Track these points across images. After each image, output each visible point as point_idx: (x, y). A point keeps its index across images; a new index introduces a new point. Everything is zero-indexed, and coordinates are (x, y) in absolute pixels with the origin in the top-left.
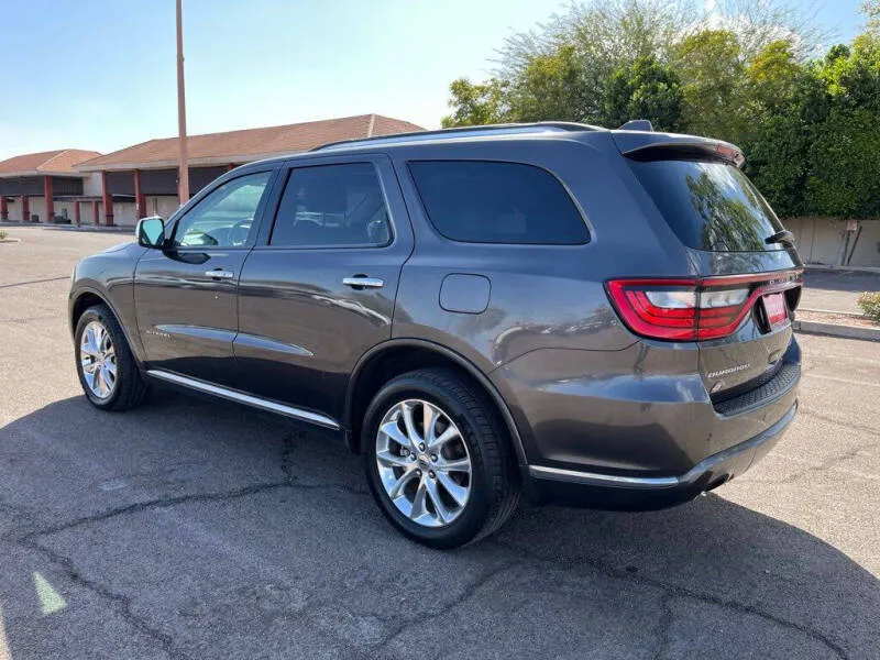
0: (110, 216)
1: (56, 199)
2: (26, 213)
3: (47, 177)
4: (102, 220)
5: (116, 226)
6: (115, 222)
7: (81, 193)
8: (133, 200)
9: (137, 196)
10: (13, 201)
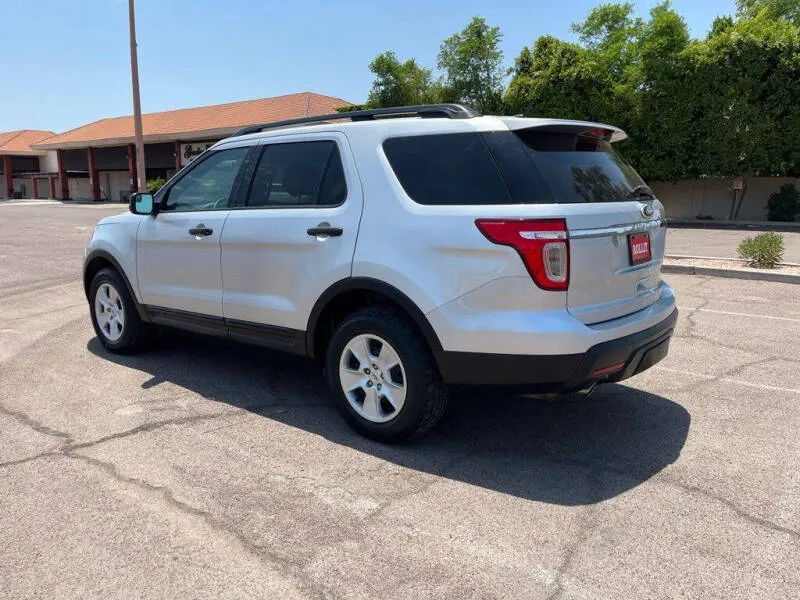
0: (66, 191)
1: (14, 177)
3: (6, 156)
4: (58, 195)
5: (71, 199)
6: (70, 196)
7: (38, 171)
8: (86, 176)
9: (90, 172)
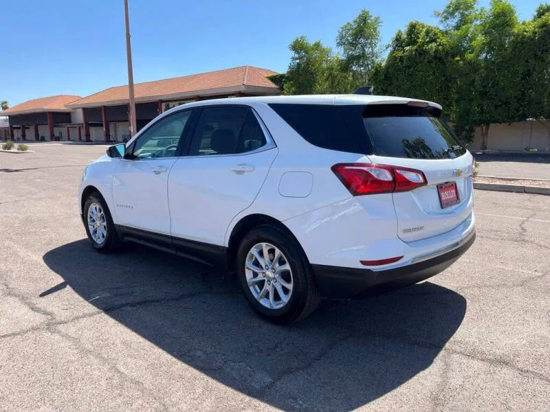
0: (88, 135)
1: (55, 126)
2: (37, 135)
3: (49, 113)
4: (83, 138)
5: (91, 141)
6: (91, 139)
7: (70, 122)
8: (101, 125)
9: (104, 123)
10: (28, 128)
